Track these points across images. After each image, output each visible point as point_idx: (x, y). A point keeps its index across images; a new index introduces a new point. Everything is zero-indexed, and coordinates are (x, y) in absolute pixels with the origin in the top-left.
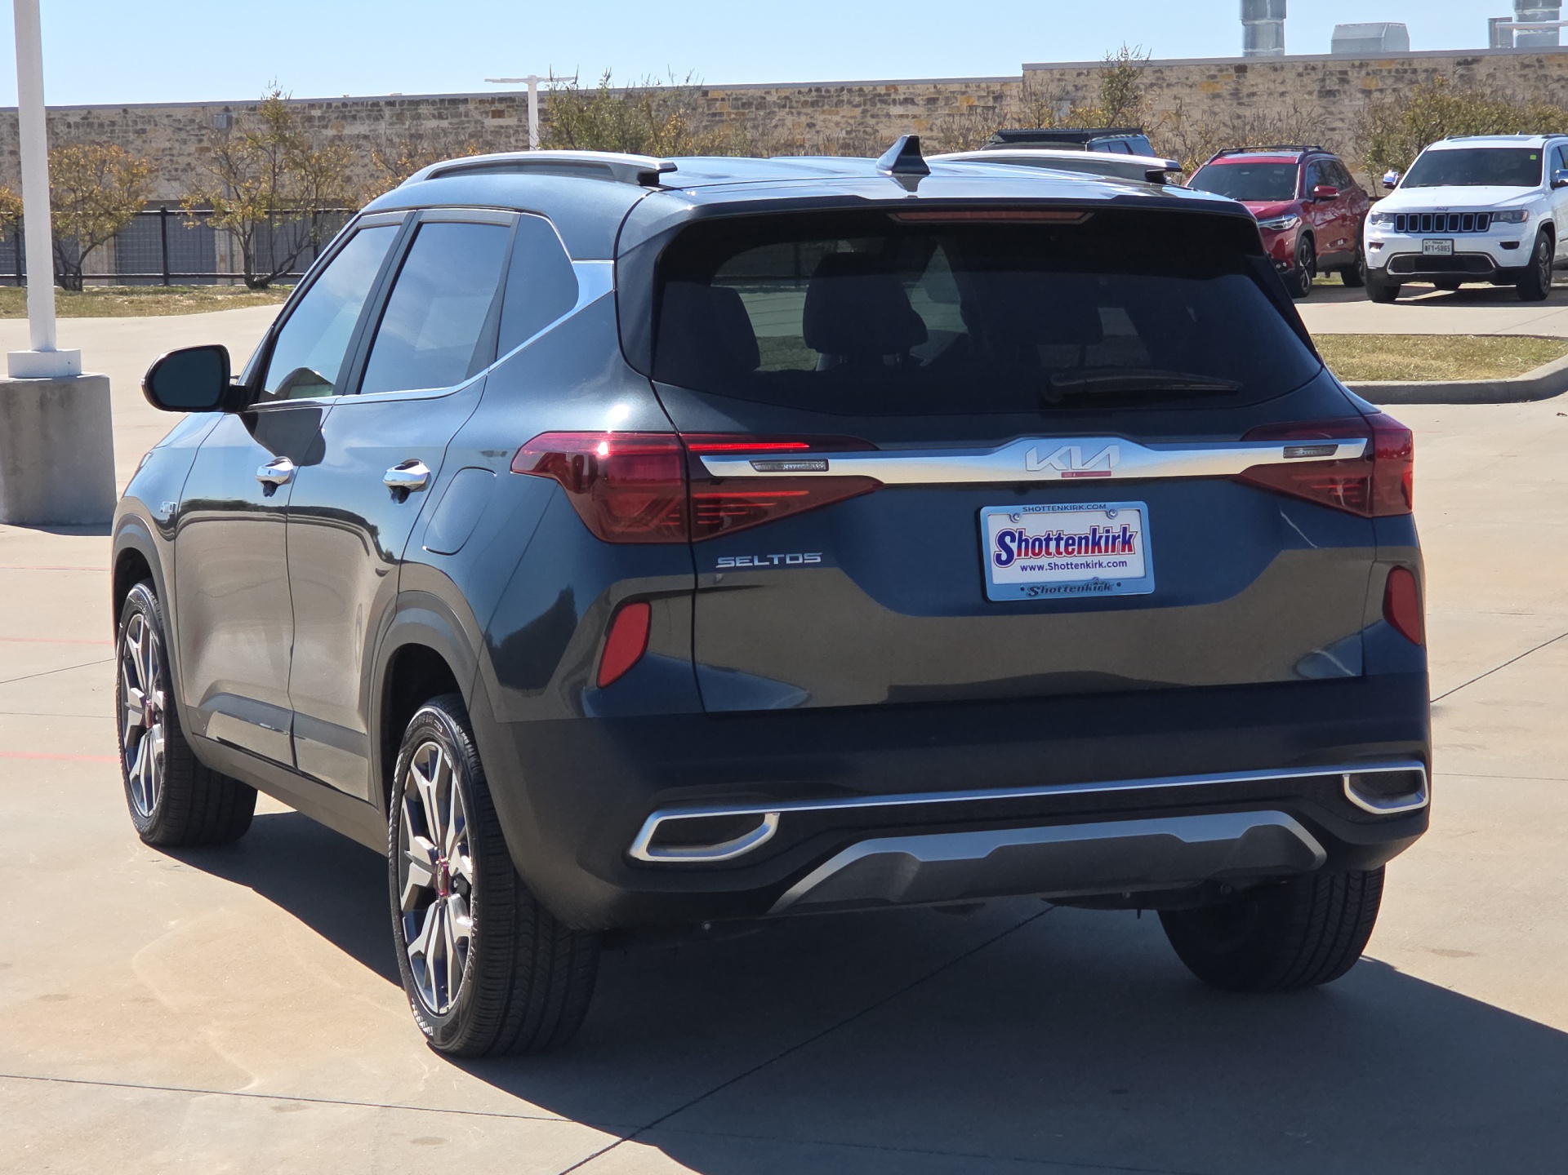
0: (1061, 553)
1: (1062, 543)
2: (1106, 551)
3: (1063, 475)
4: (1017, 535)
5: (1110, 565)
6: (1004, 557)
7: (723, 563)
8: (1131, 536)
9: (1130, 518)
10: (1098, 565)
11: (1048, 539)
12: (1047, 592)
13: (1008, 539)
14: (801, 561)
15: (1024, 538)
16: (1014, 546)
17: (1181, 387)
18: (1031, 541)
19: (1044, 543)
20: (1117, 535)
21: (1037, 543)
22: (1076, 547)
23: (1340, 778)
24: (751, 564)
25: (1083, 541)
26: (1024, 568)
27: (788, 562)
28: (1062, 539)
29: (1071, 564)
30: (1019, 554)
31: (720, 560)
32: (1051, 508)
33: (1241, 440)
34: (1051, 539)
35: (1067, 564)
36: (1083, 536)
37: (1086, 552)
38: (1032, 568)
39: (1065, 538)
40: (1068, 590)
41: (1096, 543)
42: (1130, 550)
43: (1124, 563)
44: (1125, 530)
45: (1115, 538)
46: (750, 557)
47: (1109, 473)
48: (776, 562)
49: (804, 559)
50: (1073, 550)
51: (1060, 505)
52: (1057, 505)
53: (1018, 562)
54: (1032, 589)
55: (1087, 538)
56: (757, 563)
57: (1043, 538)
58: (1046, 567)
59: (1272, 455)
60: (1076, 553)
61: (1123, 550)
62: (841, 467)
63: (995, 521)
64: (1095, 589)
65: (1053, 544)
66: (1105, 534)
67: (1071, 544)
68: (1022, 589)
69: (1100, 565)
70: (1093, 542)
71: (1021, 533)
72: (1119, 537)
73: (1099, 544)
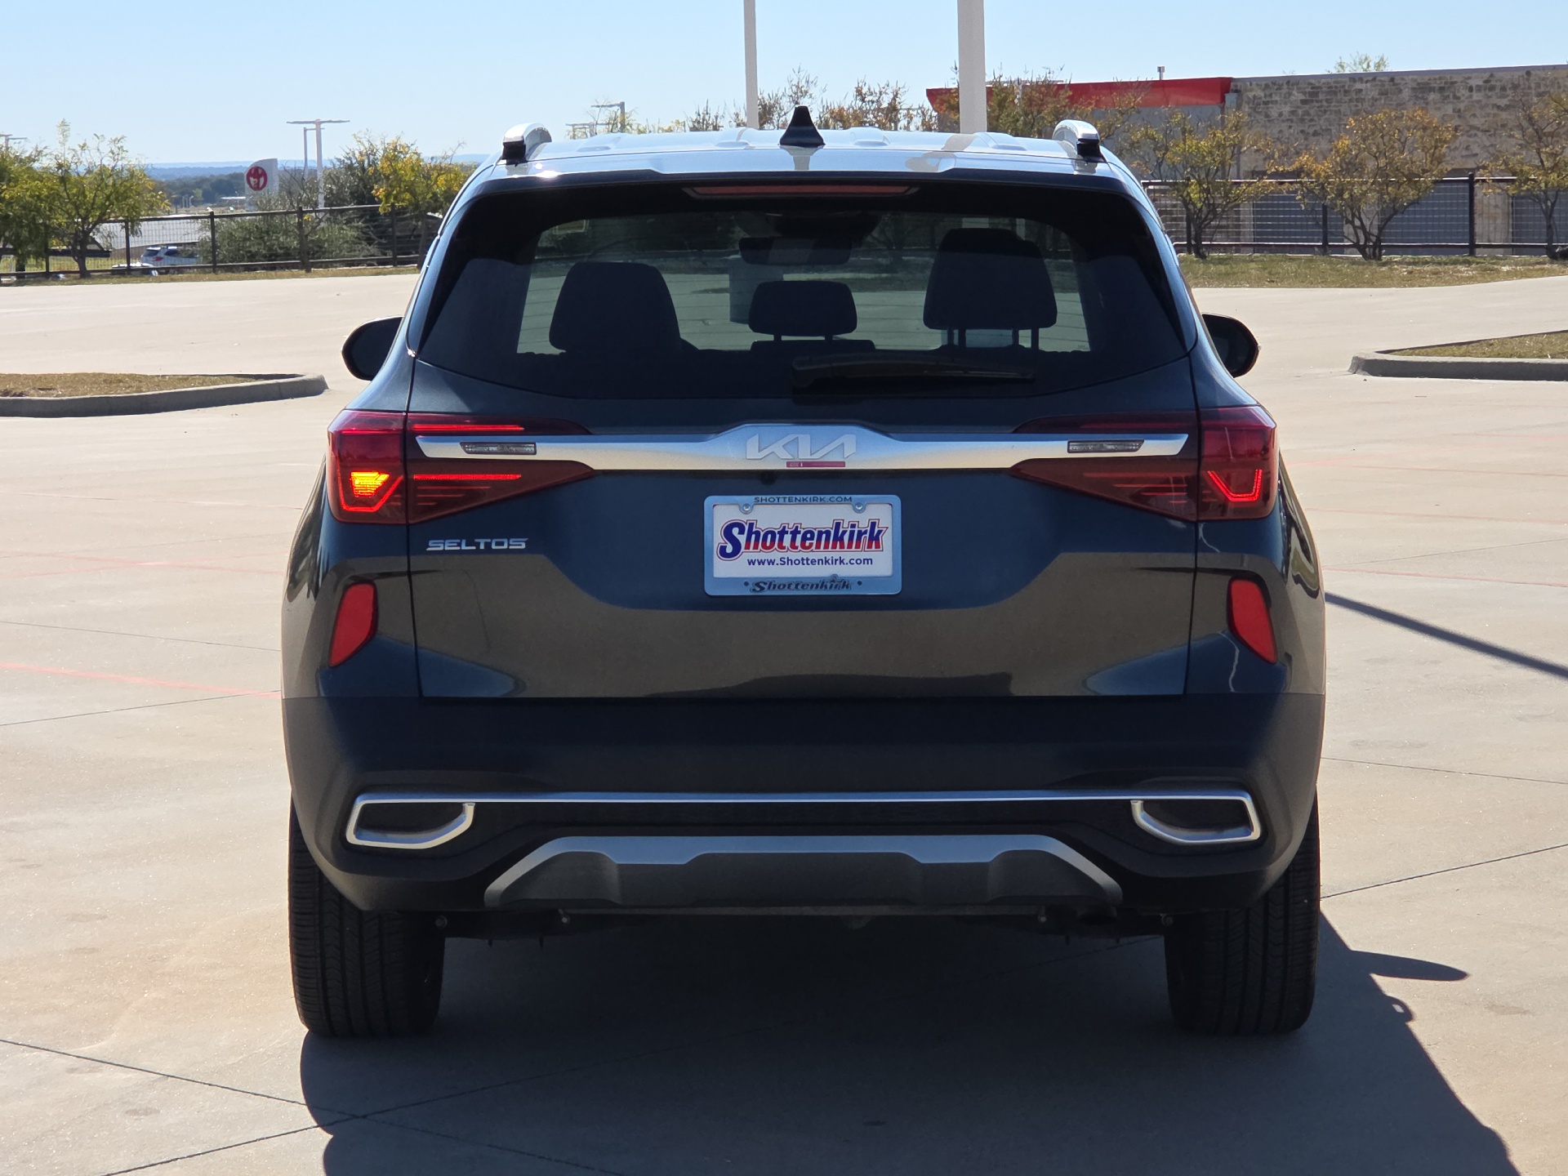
0: (797, 548)
1: (799, 537)
2: (850, 546)
3: (788, 464)
4: (747, 528)
5: (852, 561)
6: (729, 549)
7: (435, 546)
8: (880, 532)
9: (883, 513)
10: (838, 562)
11: (783, 532)
12: (774, 588)
13: (735, 531)
14: (505, 547)
15: (754, 530)
16: (742, 539)
17: (960, 373)
18: (762, 534)
19: (778, 536)
20: (863, 530)
21: (769, 536)
22: (814, 542)
23: (1127, 805)
24: (458, 548)
25: (824, 536)
26: (751, 562)
27: (494, 547)
28: (799, 532)
29: (807, 560)
30: (747, 547)
31: (431, 543)
32: (787, 500)
33: (1015, 432)
34: (787, 533)
35: (803, 559)
36: (824, 530)
37: (826, 547)
38: (761, 562)
39: (802, 531)
40: (799, 587)
41: (839, 539)
42: (878, 546)
43: (868, 561)
44: (873, 525)
45: (860, 534)
46: (459, 541)
47: (843, 464)
48: (482, 547)
49: (509, 545)
50: (811, 544)
51: (798, 497)
52: (794, 496)
53: (745, 555)
54: (757, 584)
55: (828, 533)
56: (464, 547)
57: (776, 531)
58: (779, 562)
59: (1055, 449)
60: (813, 547)
61: (870, 546)
62: (550, 451)
63: (721, 512)
64: (831, 587)
65: (787, 538)
66: (849, 529)
67: (807, 538)
68: (746, 584)
69: (842, 562)
70: (835, 537)
71: (751, 525)
72: (866, 532)
73: (841, 540)
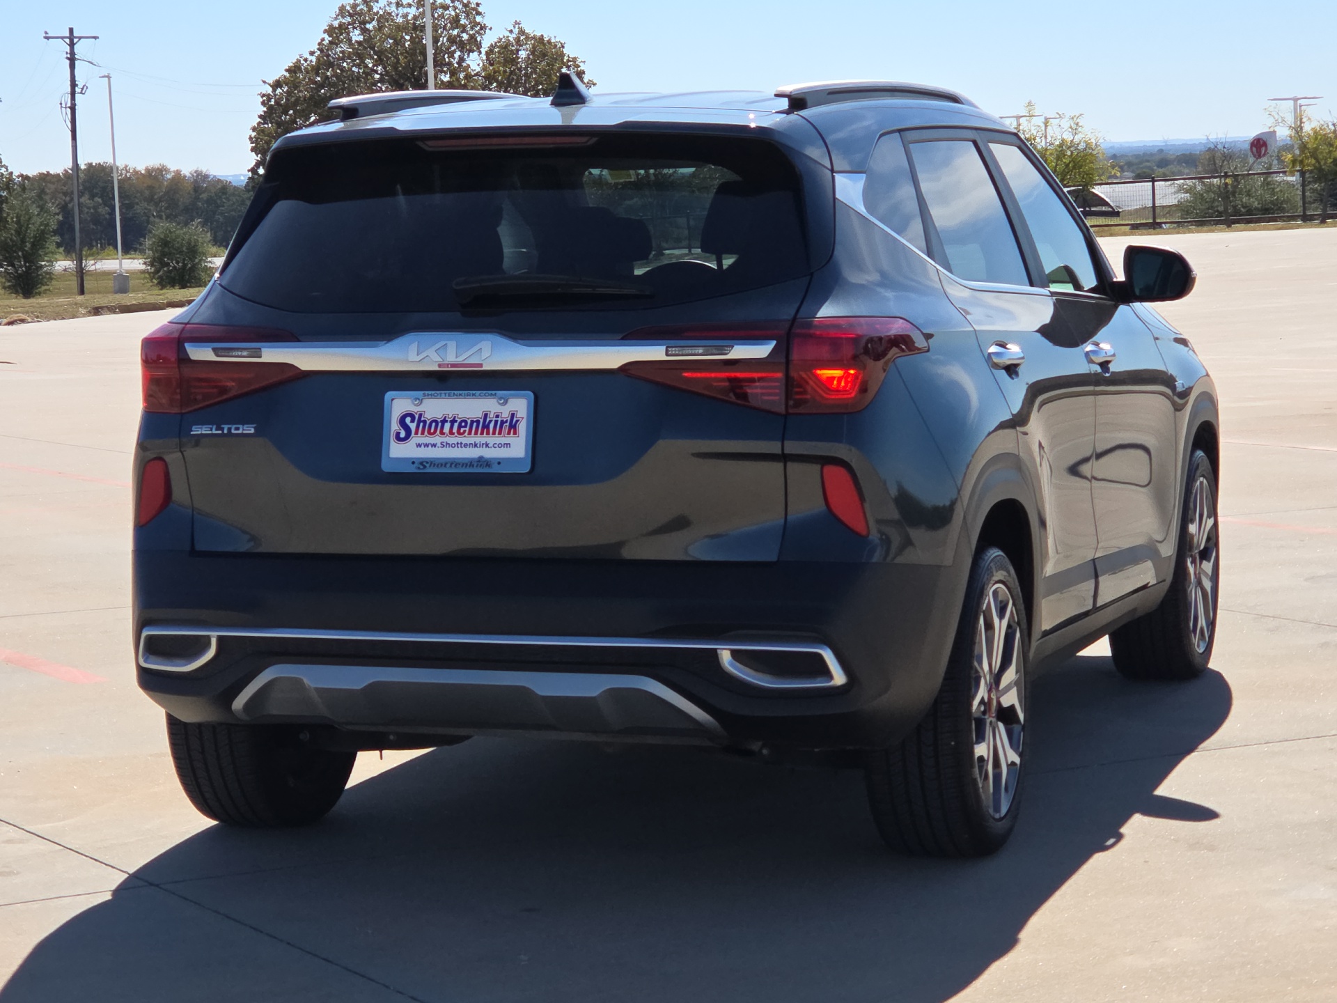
0: (453, 434)
2: (494, 433)
3: (440, 366)
4: (417, 417)
5: (495, 446)
6: (403, 435)
7: (197, 430)
8: (517, 421)
9: (520, 406)
10: (484, 446)
11: (444, 421)
12: (434, 466)
13: (408, 420)
15: (423, 419)
16: (413, 426)
17: (589, 290)
18: (428, 422)
19: (440, 424)
20: (505, 420)
21: (434, 424)
22: (467, 429)
24: (210, 432)
25: (475, 424)
26: (419, 445)
27: (233, 431)
28: (456, 421)
29: (461, 443)
30: (416, 433)
31: (194, 428)
32: (447, 395)
33: (622, 339)
34: (447, 421)
35: (458, 443)
36: (475, 420)
37: (476, 433)
38: (426, 445)
39: (459, 420)
40: (453, 466)
41: (486, 426)
42: (515, 433)
43: (508, 445)
44: (513, 415)
45: (503, 423)
46: (211, 426)
47: (481, 365)
48: (226, 431)
49: (243, 430)
50: (465, 431)
51: (456, 392)
52: (453, 392)
53: (415, 440)
54: (421, 463)
55: (478, 422)
56: (214, 432)
57: (439, 420)
58: (439, 445)
59: (654, 353)
60: (466, 434)
61: (509, 433)
62: (272, 354)
63: (399, 404)
64: (477, 466)
65: (447, 426)
66: (495, 419)
67: (463, 426)
68: (413, 463)
69: (487, 445)
70: (483, 425)
71: (420, 415)
72: (506, 421)
73: (488, 427)
